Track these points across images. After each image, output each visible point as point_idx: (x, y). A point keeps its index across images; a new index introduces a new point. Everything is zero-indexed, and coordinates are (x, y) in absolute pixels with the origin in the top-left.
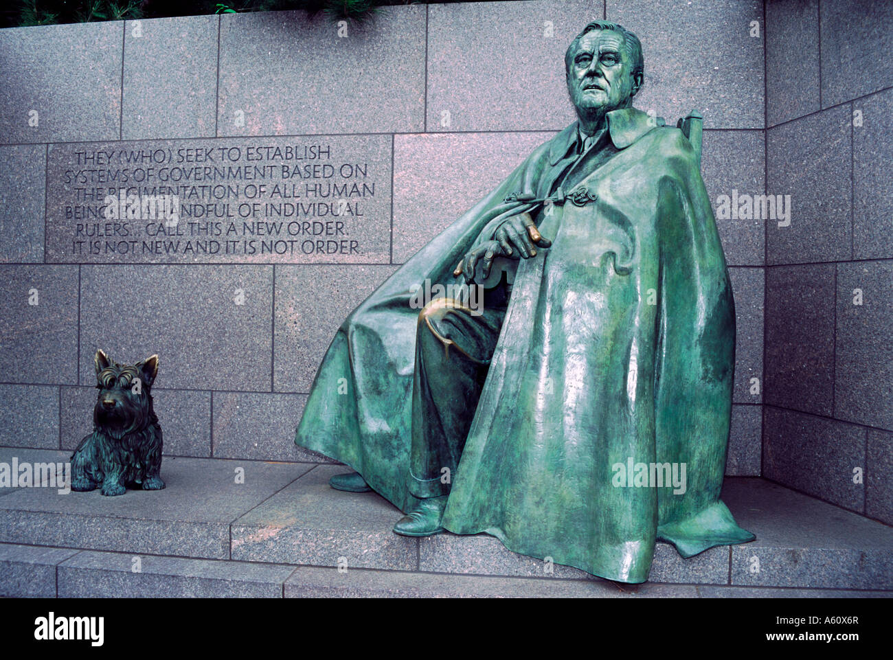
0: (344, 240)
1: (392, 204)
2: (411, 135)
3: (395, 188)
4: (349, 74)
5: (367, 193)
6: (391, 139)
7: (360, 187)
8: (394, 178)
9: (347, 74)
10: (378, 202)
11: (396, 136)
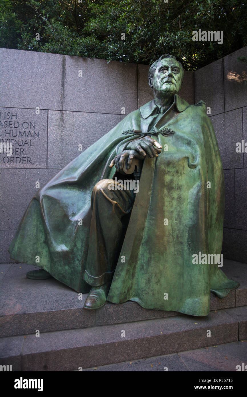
0: (24, 157)
1: (47, 141)
2: (56, 111)
3: (49, 134)
4: (27, 81)
5: (36, 136)
6: (47, 112)
7: (32, 133)
8: (48, 130)
9: (26, 81)
10: (41, 140)
11: (49, 111)
